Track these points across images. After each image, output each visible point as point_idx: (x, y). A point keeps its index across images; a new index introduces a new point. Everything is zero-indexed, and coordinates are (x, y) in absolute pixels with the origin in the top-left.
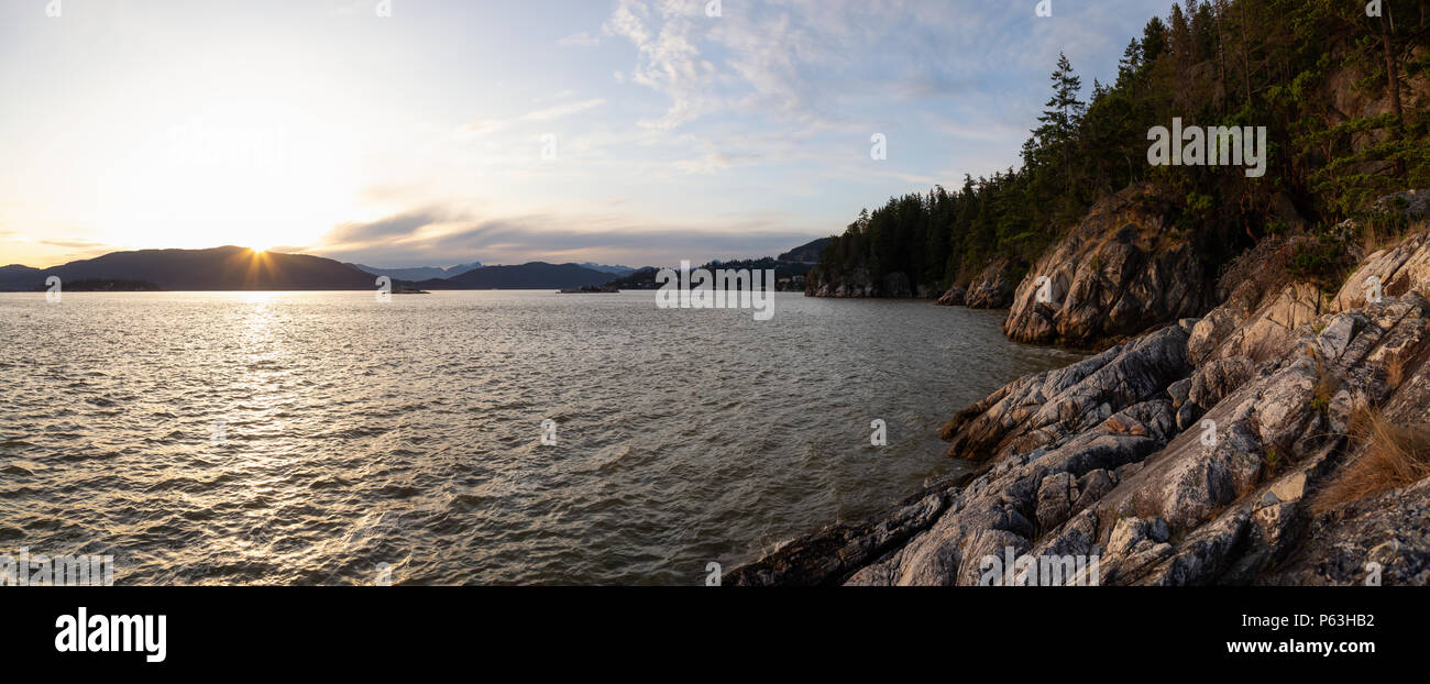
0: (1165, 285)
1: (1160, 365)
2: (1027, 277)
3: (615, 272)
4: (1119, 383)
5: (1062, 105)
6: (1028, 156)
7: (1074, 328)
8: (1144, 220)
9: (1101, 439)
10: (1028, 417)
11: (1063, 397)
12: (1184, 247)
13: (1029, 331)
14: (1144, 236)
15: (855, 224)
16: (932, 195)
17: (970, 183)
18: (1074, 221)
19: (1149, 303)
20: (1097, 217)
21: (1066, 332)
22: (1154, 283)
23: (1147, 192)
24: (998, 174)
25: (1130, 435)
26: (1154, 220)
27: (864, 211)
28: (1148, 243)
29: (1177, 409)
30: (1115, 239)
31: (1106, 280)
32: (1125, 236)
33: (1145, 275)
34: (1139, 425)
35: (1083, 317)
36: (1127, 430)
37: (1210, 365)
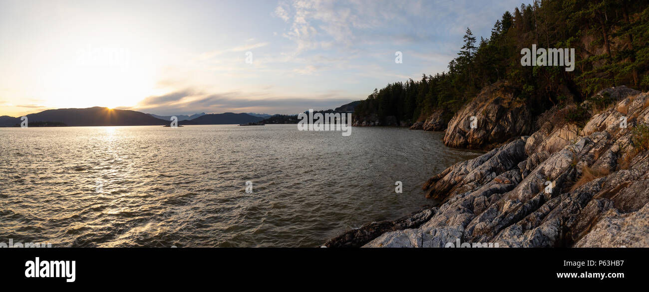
0: (515, 121)
1: (515, 156)
2: (453, 118)
3: (263, 117)
4: (498, 164)
5: (468, 48)
6: (451, 68)
7: (476, 140)
8: (505, 95)
9: (494, 185)
10: (462, 179)
11: (476, 171)
12: (523, 107)
13: (455, 142)
14: (505, 101)
15: (372, 95)
16: (407, 82)
17: (425, 78)
18: (474, 95)
19: (508, 128)
20: (484, 94)
21: (472, 142)
22: (510, 120)
23: (506, 84)
24: (438, 74)
25: (504, 184)
26: (510, 95)
27: (376, 89)
28: (507, 104)
29: (522, 173)
30: (493, 103)
31: (489, 119)
32: (497, 102)
33: (506, 117)
34: (508, 180)
35: (480, 135)
36: (503, 182)
37: (534, 155)
